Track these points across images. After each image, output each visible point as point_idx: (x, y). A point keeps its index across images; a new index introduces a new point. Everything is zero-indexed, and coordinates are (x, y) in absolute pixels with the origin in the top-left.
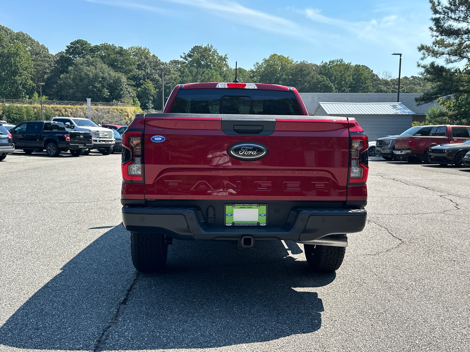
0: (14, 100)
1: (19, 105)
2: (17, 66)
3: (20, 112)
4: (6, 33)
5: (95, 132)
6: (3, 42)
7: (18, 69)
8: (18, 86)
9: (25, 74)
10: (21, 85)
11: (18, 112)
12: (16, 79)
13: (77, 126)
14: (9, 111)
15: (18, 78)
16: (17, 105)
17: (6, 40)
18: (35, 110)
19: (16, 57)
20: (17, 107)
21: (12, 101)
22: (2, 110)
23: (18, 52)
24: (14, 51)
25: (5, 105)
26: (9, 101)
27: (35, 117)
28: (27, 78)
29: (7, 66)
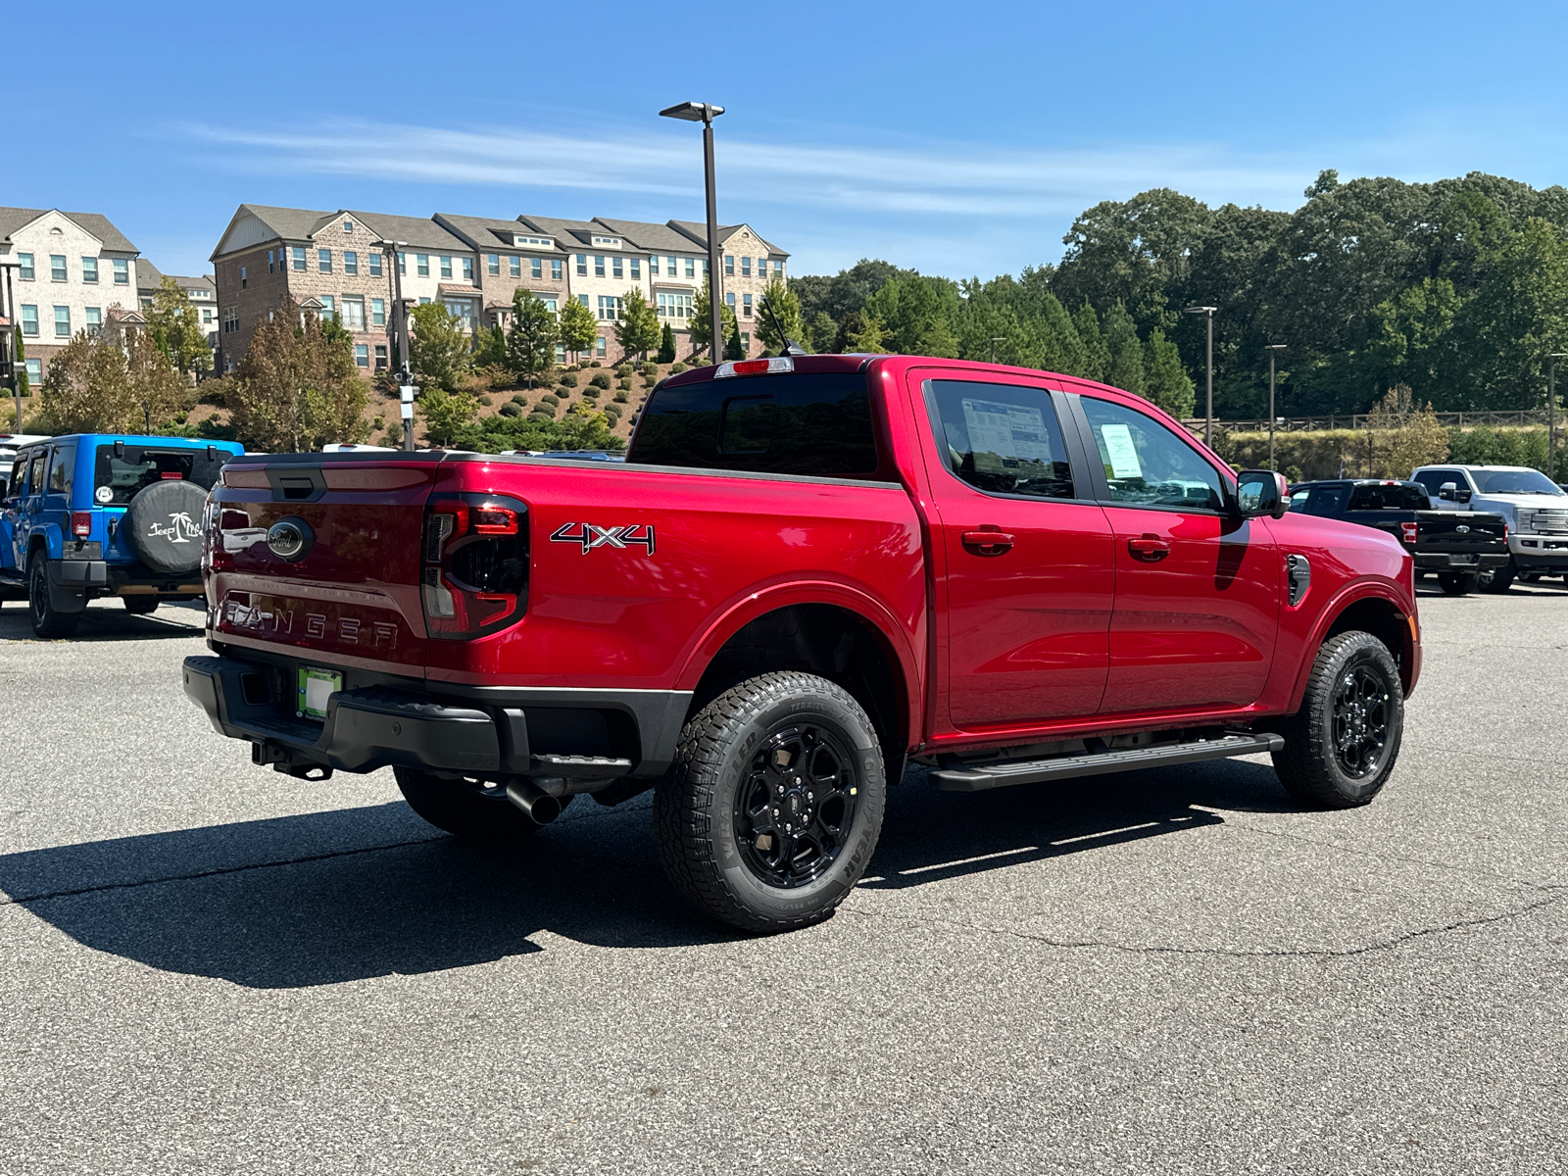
0: (1492, 413)
1: (1505, 429)
2: (1528, 301)
3: (1508, 450)
4: (1505, 200)
5: (1532, 515)
6: (1490, 229)
7: (1533, 310)
8: (1528, 366)
9: (1557, 324)
10: (1538, 363)
11: (1500, 453)
12: (1524, 342)
13: (1478, 492)
14: (1470, 449)
15: (1529, 340)
16: (1500, 431)
17: (1500, 223)
18: (1559, 444)
19: (1527, 273)
20: (1498, 436)
21: (1484, 417)
22: (1449, 446)
23: (1535, 256)
24: (1522, 254)
25: (1460, 431)
26: (1475, 417)
27: (1556, 468)
28: (1559, 337)
29: (1499, 304)
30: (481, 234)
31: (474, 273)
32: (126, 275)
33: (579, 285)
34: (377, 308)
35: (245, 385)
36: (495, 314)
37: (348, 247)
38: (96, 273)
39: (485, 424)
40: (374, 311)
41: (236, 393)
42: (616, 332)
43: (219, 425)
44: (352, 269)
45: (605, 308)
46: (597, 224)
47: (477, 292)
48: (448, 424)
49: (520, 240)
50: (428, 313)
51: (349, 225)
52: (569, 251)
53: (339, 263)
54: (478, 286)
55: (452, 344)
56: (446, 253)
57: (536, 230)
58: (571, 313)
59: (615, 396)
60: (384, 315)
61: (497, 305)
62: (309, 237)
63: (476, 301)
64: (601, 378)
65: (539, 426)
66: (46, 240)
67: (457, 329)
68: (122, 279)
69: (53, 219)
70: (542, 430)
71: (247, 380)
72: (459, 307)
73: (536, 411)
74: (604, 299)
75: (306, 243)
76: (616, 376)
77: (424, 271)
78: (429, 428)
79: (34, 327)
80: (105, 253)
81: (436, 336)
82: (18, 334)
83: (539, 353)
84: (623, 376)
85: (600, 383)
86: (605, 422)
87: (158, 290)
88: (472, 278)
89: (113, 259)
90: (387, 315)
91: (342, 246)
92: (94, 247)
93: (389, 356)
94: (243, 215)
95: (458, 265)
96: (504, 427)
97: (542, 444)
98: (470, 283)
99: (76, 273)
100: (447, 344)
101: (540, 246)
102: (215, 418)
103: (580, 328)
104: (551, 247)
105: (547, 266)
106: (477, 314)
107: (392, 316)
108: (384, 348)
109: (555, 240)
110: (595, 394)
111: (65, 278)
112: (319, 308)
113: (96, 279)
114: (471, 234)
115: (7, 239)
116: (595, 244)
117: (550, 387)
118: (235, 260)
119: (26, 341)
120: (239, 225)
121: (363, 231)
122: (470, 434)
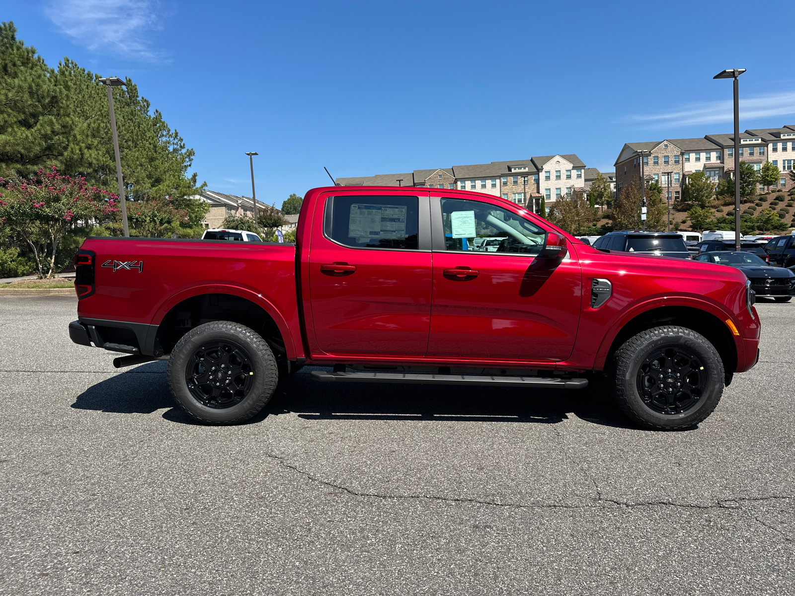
30: (725, 141)
31: (721, 158)
32: (581, 174)
33: (772, 157)
34: (676, 177)
35: (616, 211)
36: (730, 173)
37: (666, 154)
38: (570, 175)
39: (718, 220)
40: (675, 178)
41: (613, 214)
42: (790, 175)
43: (608, 226)
44: (667, 162)
45: (786, 165)
46: (785, 128)
47: (722, 165)
48: (699, 221)
49: (744, 141)
50: (697, 175)
51: (666, 146)
52: (769, 142)
53: (661, 161)
54: (723, 163)
55: (705, 188)
56: (708, 151)
57: (753, 135)
58: (766, 169)
59: (787, 204)
60: (679, 179)
61: (730, 169)
62: (650, 152)
63: (721, 169)
64: (780, 197)
65: (744, 219)
66: (554, 166)
67: (708, 182)
68: (579, 176)
69: (557, 158)
70: (746, 221)
71: (618, 209)
72: (713, 172)
73: (744, 213)
74: (786, 161)
75: (650, 154)
76: (789, 195)
77: (698, 159)
78: (692, 223)
79: (549, 196)
80: (574, 168)
81: (698, 185)
82: (543, 199)
83: (748, 188)
84: (792, 195)
85: (780, 199)
86: (777, 216)
87: (596, 179)
88: (720, 159)
89: (576, 169)
90: (681, 179)
91: (663, 154)
92: (570, 166)
93: (680, 195)
94: (626, 147)
95: (714, 155)
96: (727, 221)
97: (745, 227)
98: (719, 162)
99: (563, 176)
100: (704, 188)
101: (754, 142)
102: (607, 224)
103: (771, 175)
104: (760, 141)
105: (757, 150)
106: (721, 174)
107: (683, 179)
108: (678, 192)
109: (762, 138)
110: (776, 204)
111: (560, 178)
112: (652, 179)
113: (570, 177)
114: (721, 141)
115: (542, 167)
116: (782, 137)
117: (753, 202)
118: (623, 165)
119: (546, 201)
120: (625, 151)
121: (672, 147)
122: (710, 224)
